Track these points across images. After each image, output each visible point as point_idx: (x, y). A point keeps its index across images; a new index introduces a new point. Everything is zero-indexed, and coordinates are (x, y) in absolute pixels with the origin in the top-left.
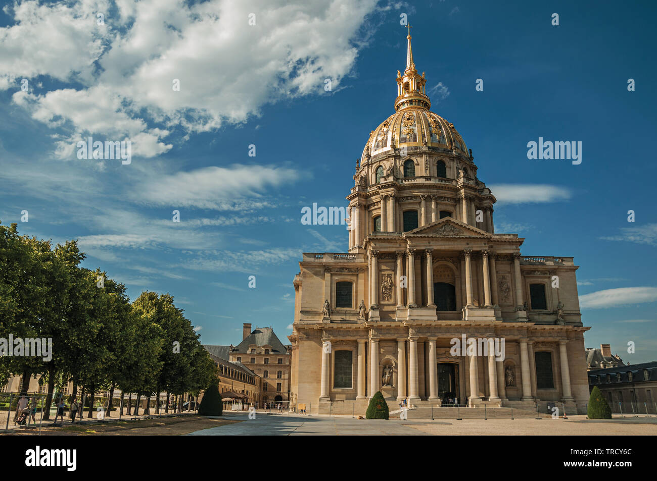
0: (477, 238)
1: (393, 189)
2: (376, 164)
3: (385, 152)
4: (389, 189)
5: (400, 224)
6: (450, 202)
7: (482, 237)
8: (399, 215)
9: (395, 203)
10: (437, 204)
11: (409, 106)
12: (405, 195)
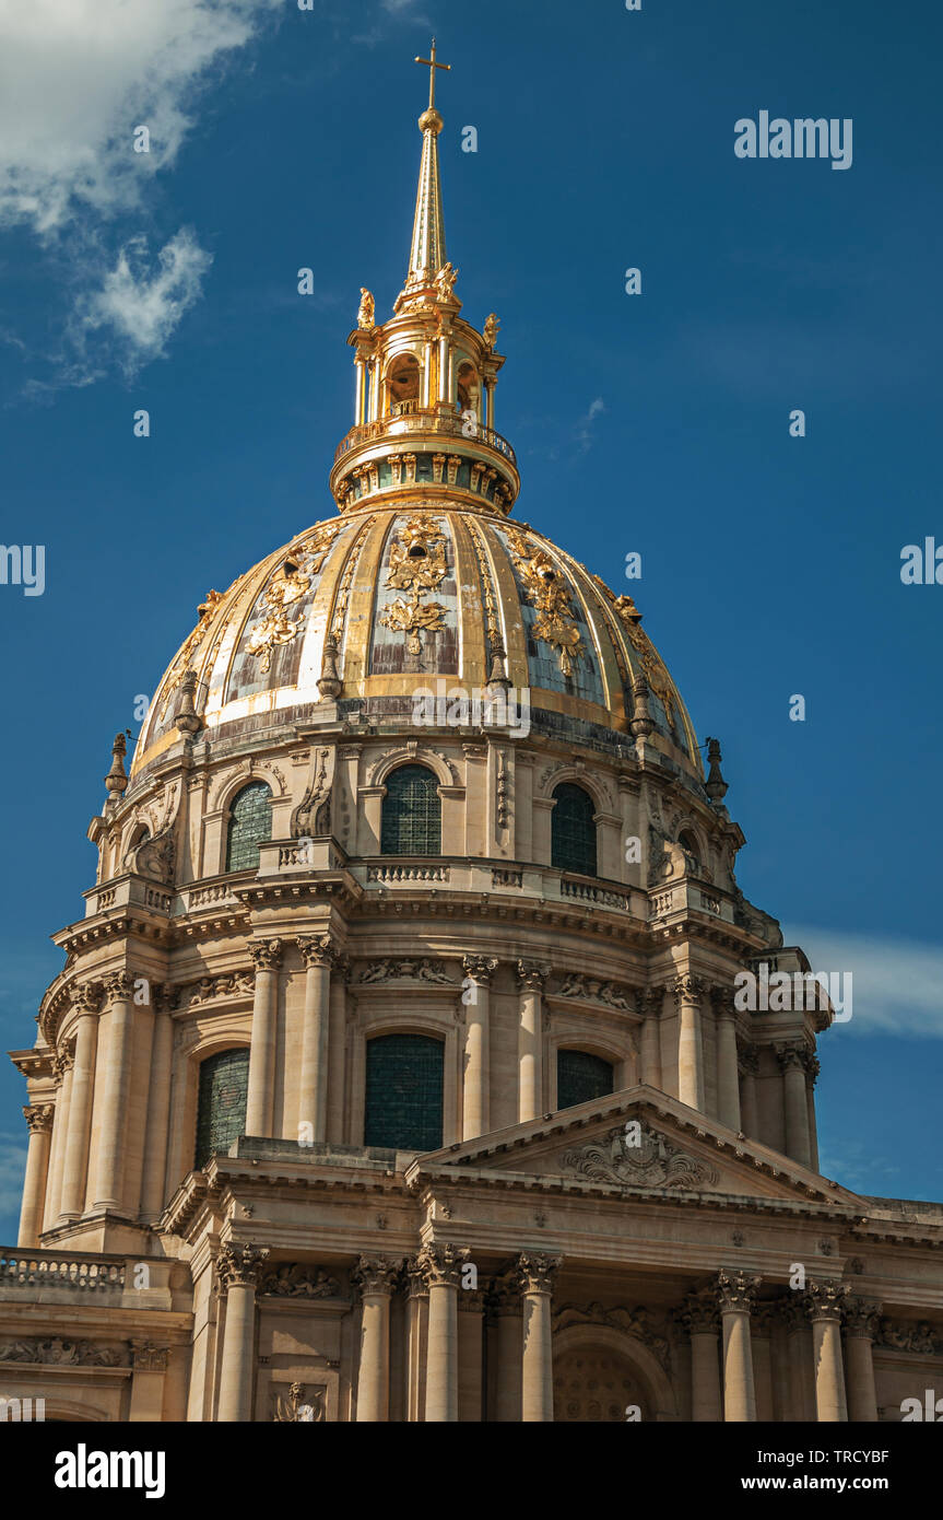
0: (788, 1213)
1: (323, 909)
2: (231, 770)
3: (289, 714)
4: (306, 910)
5: (347, 1101)
6: (610, 1005)
7: (814, 1208)
8: (348, 1052)
9: (332, 991)
10: (546, 1009)
11: (410, 483)
12: (383, 948)
